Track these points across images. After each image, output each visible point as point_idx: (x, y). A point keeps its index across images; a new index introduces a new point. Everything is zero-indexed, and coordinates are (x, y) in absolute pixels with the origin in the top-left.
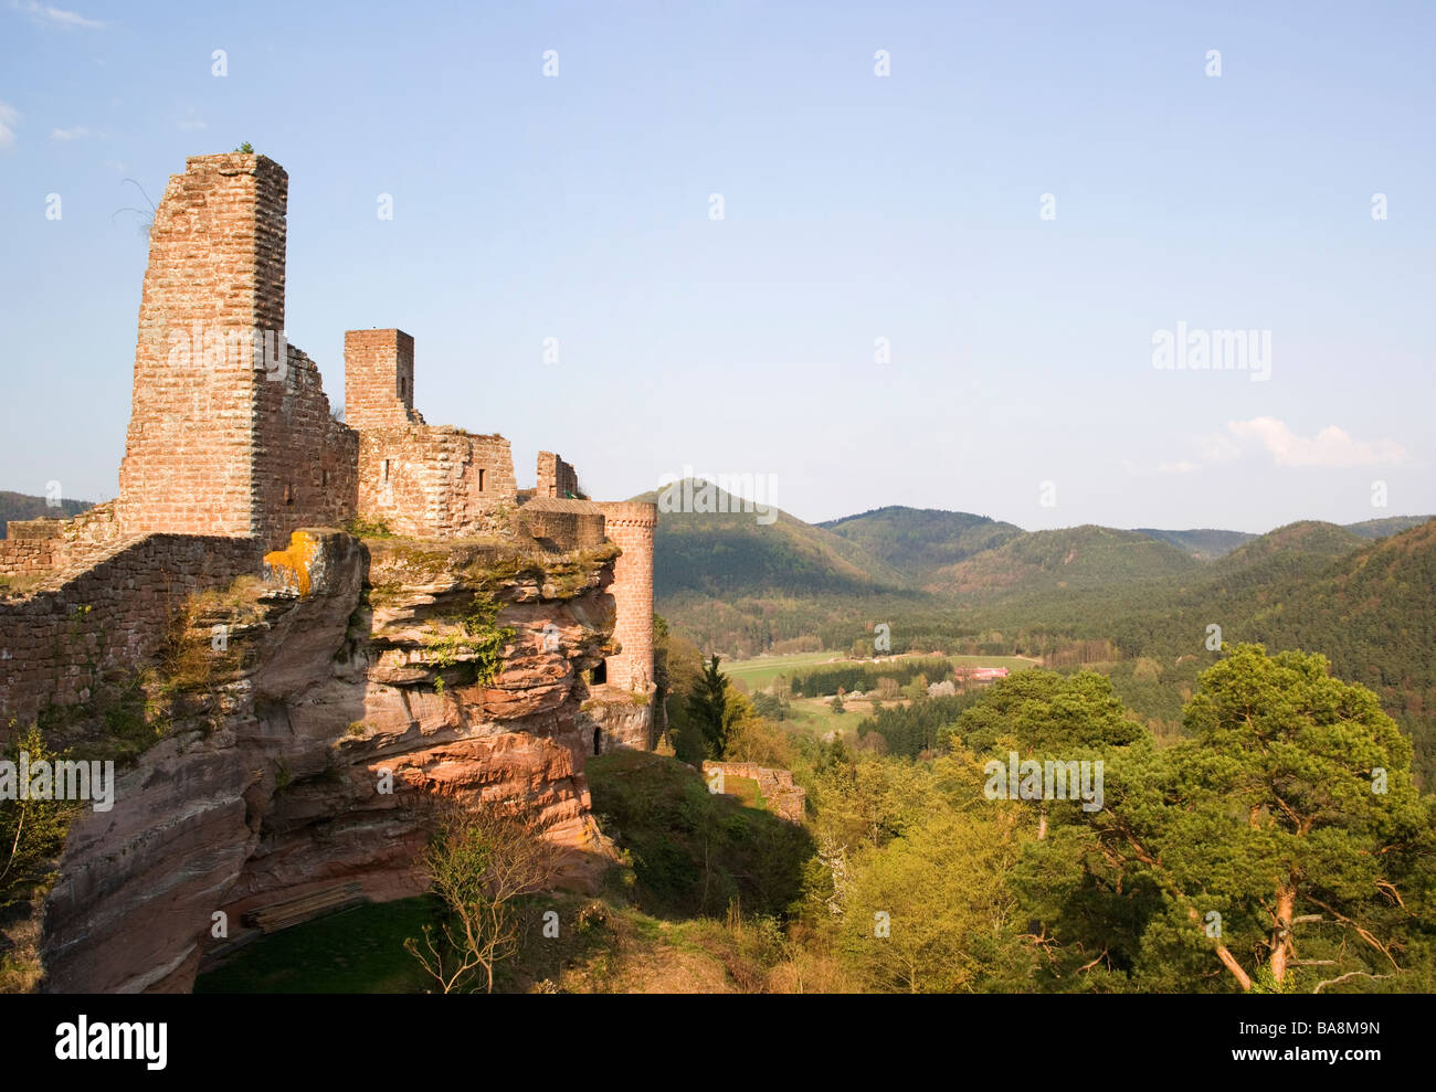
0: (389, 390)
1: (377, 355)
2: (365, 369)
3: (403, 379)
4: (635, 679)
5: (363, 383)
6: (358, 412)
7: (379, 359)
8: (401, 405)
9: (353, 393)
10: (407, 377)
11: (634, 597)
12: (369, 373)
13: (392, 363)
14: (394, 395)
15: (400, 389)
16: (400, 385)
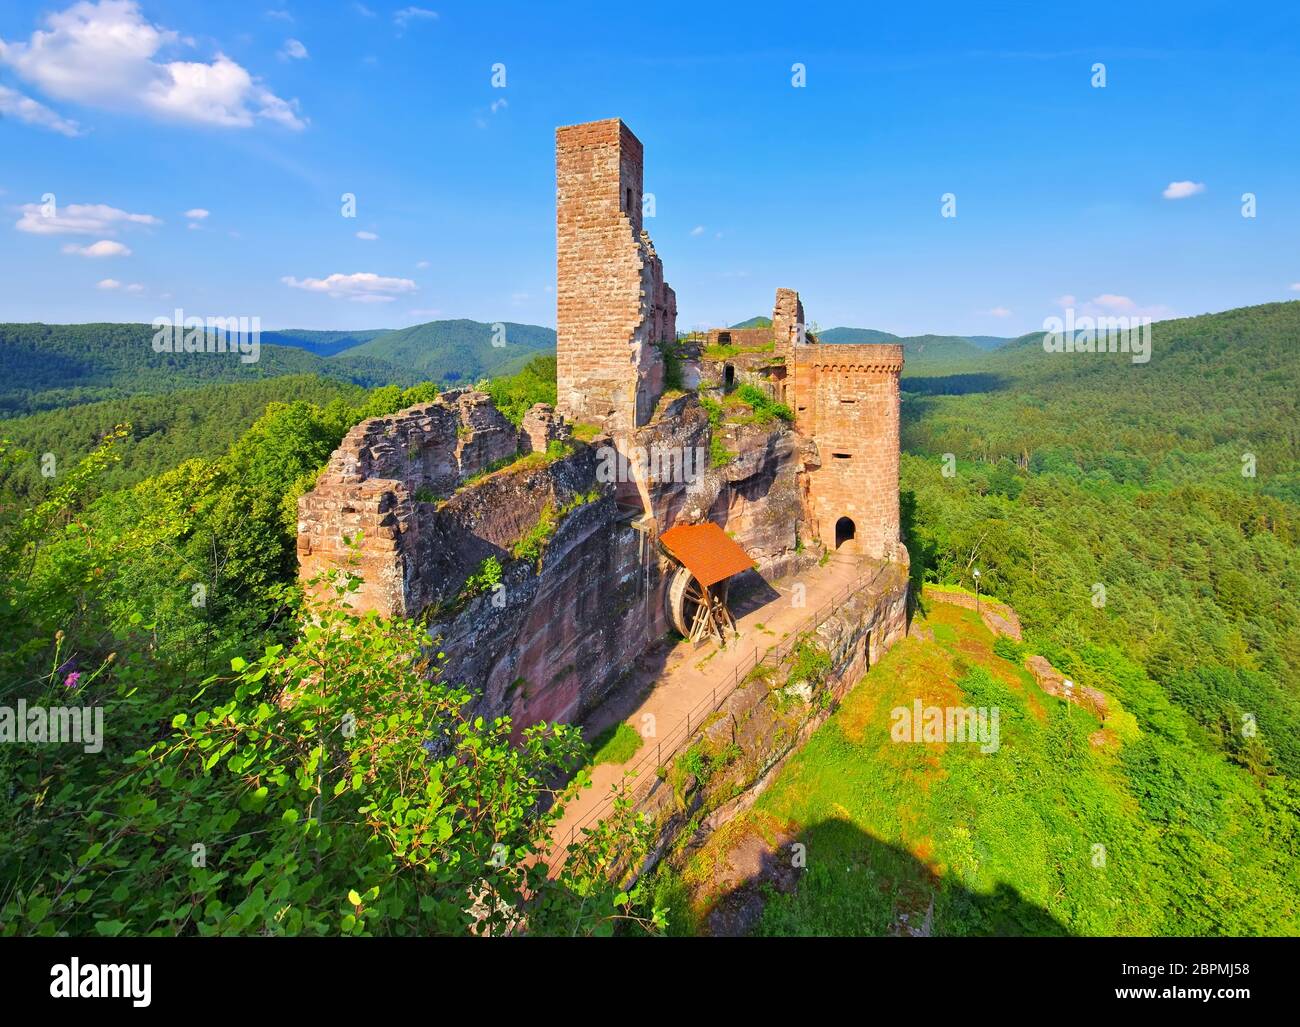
0: (608, 202)
1: (595, 156)
2: (580, 177)
3: (629, 191)
4: (887, 546)
5: (579, 195)
6: (572, 234)
7: (597, 161)
8: (625, 221)
9: (566, 209)
10: (632, 187)
11: (886, 451)
12: (587, 181)
13: (613, 165)
14: (617, 209)
15: (624, 201)
16: (625, 197)
